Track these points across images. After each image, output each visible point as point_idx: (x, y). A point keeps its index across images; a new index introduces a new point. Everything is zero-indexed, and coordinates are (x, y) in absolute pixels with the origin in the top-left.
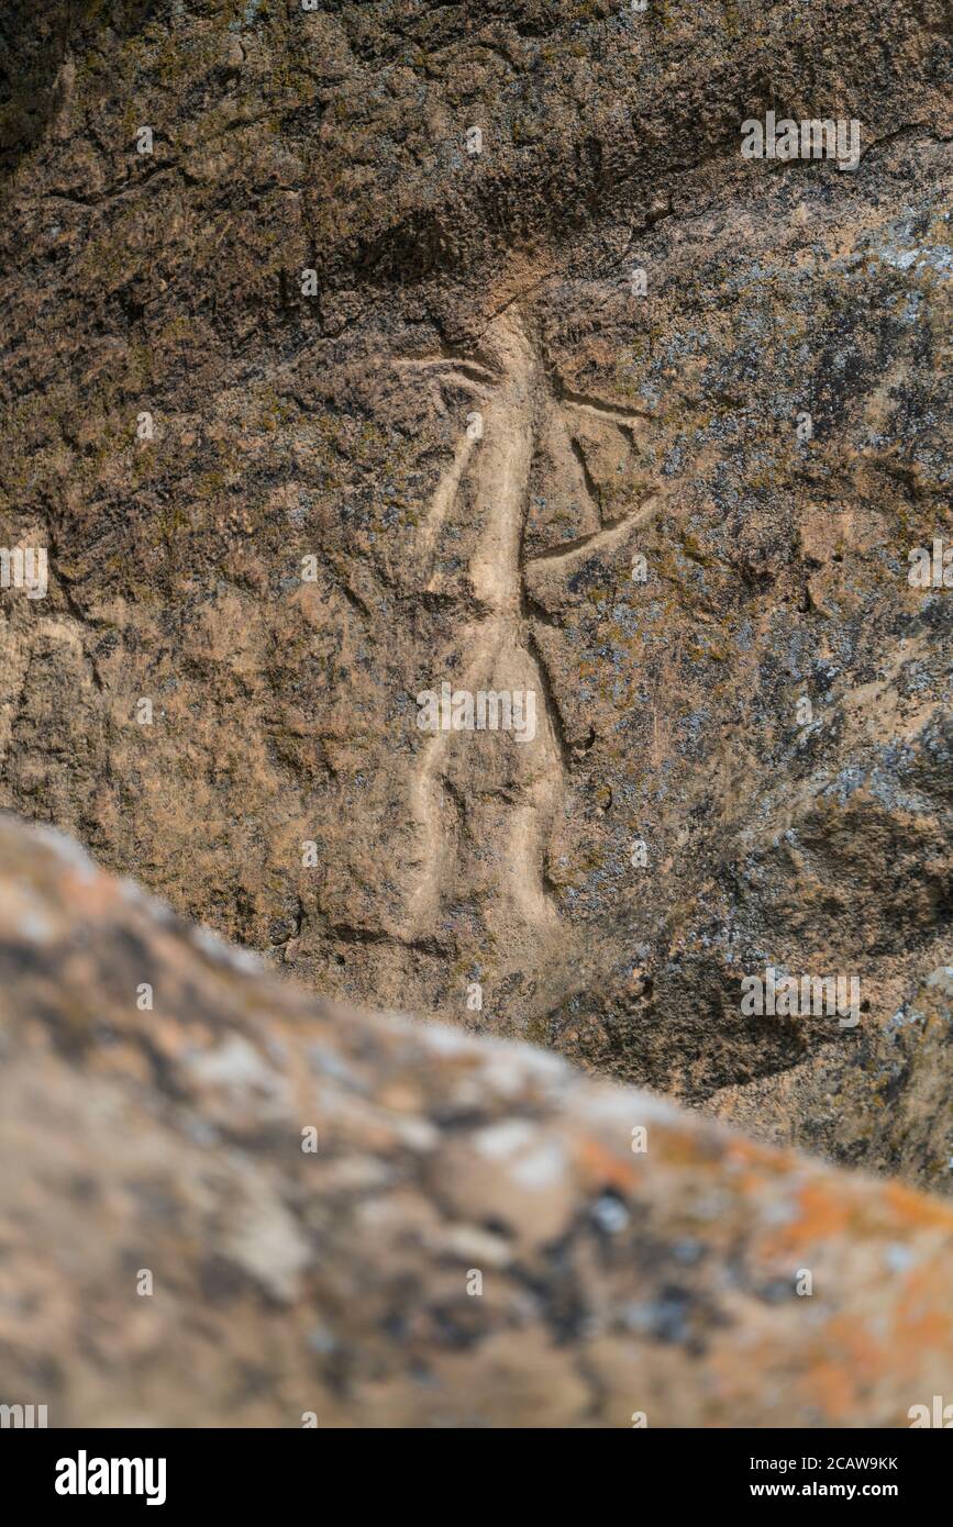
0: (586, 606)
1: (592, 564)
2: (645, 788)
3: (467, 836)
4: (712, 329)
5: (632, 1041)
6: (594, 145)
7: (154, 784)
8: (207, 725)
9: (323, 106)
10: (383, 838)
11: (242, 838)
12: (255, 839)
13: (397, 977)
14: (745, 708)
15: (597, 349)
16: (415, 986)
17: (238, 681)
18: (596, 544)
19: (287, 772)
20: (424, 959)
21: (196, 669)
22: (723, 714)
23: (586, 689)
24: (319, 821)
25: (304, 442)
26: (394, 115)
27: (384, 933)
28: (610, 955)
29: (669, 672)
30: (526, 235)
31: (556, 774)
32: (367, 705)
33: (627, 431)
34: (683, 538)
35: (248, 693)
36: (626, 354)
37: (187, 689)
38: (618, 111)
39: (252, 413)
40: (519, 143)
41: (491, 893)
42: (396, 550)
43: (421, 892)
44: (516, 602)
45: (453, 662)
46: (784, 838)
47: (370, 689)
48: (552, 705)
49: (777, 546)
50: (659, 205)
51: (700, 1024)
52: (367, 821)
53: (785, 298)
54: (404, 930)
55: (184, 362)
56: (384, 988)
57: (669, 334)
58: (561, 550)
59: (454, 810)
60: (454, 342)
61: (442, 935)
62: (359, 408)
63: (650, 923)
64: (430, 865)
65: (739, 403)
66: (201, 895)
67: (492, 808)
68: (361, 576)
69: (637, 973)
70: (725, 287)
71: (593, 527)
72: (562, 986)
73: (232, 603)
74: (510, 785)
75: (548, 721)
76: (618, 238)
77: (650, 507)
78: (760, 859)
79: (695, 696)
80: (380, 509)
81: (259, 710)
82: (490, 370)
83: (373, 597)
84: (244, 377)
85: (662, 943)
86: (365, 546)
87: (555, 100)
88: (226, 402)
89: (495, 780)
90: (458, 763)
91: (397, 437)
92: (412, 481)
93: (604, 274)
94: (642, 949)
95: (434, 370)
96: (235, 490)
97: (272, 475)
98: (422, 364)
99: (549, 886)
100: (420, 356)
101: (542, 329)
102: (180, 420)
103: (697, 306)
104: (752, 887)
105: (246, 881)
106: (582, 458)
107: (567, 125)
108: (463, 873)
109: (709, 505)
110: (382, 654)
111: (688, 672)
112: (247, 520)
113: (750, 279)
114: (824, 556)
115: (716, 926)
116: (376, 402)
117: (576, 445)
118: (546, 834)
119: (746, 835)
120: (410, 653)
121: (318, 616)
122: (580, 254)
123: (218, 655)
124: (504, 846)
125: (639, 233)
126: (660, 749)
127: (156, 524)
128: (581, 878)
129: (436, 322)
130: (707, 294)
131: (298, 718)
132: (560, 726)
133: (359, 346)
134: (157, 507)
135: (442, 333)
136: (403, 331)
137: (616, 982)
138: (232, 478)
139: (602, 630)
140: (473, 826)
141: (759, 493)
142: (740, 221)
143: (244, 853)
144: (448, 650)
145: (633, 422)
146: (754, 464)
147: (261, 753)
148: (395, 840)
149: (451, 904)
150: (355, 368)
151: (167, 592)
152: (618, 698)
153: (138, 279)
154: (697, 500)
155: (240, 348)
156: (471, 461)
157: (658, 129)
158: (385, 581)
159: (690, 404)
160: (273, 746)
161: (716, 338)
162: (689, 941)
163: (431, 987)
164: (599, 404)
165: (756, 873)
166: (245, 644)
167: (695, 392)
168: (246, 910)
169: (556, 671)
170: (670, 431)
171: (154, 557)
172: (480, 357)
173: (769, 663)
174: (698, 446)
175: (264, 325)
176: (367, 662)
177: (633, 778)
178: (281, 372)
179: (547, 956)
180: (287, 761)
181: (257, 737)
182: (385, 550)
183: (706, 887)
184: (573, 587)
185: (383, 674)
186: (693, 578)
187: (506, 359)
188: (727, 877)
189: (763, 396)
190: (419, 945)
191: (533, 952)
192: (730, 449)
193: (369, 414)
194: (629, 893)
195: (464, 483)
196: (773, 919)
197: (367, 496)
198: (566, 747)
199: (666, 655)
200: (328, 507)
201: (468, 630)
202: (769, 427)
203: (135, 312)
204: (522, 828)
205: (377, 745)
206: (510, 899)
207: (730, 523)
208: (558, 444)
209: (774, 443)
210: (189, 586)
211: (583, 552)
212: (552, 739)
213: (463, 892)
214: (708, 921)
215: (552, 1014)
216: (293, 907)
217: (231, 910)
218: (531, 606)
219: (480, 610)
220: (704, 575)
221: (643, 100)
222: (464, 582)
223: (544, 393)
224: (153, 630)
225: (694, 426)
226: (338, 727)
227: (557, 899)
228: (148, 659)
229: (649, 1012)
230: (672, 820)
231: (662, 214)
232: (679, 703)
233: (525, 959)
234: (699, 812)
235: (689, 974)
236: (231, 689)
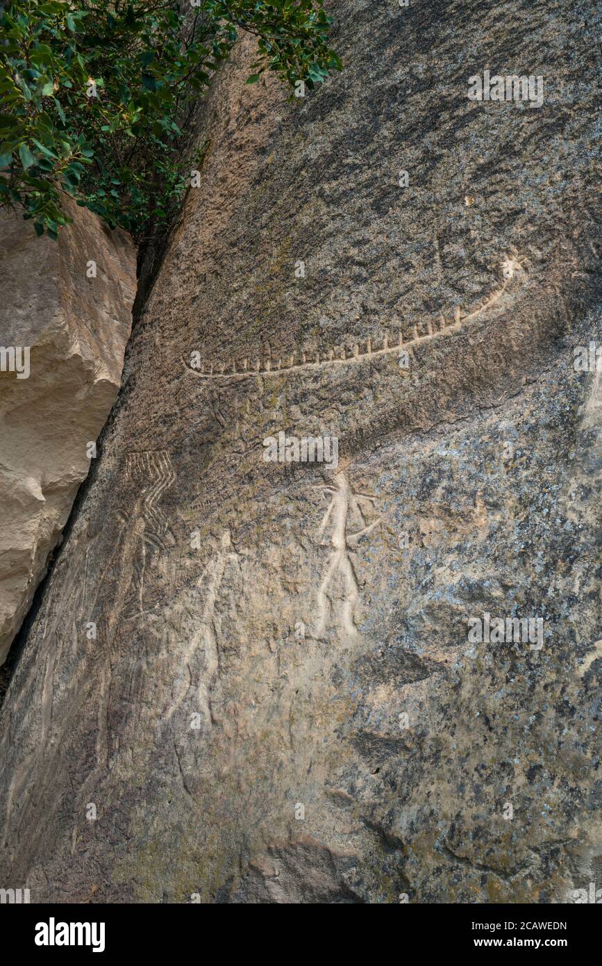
0: (363, 547)
1: (364, 536)
2: (380, 597)
3: (332, 610)
4: (393, 474)
5: (379, 670)
6: (361, 430)
7: (254, 595)
8: (267, 580)
9: (294, 426)
10: (311, 610)
11: (275, 610)
12: (278, 610)
13: (314, 649)
14: (407, 575)
15: (363, 481)
16: (319, 651)
17: (274, 569)
18: (364, 531)
19: (286, 592)
20: (322, 644)
21: (264, 566)
22: (401, 576)
23: (363, 570)
24: (294, 605)
25: (291, 508)
26: (311, 427)
27: (311, 637)
28: (372, 645)
29: (385, 565)
30: (344, 453)
31: (356, 593)
32: (306, 574)
33: (372, 501)
34: (388, 528)
35: (277, 572)
36: (371, 482)
37: (262, 571)
38: (367, 421)
39: (278, 502)
40: (342, 431)
41: (339, 626)
42: (313, 534)
43: (320, 625)
44: (343, 547)
45: (328, 563)
46: (420, 612)
47: (307, 570)
48: (354, 574)
49: (413, 530)
50: (378, 444)
51: (398, 666)
52: (306, 606)
53: (412, 465)
54: (315, 636)
55: (262, 490)
56: (311, 652)
57: (382, 476)
58: (356, 532)
59: (329, 603)
60: (327, 481)
61: (326, 638)
62: (304, 499)
63: (383, 636)
64: (323, 617)
65: (401, 493)
66: (265, 625)
67: (339, 602)
68: (305, 541)
69: (380, 651)
70: (396, 464)
71: (364, 526)
72: (358, 653)
73: (273, 548)
74: (343, 596)
75: (353, 579)
76: (368, 453)
77: (378, 521)
78: (413, 618)
79: (392, 571)
80: (309, 524)
81: (279, 576)
82: (336, 488)
83: (308, 546)
84: (276, 493)
85: (386, 642)
86: (306, 533)
87: (350, 420)
88: (272, 499)
89: (340, 595)
90: (330, 590)
91: (313, 506)
92: (317, 516)
93: (364, 462)
94: (381, 644)
95: (322, 489)
96: (274, 520)
97: (282, 516)
98: (319, 487)
99: (354, 624)
100: (319, 485)
101: (349, 477)
102: (261, 504)
103: (389, 469)
104: (412, 626)
105: (276, 622)
106: (360, 509)
107: (354, 425)
108: (331, 620)
109: (394, 520)
110: (310, 561)
111: (391, 565)
112: (277, 527)
113: (402, 461)
114: (427, 532)
115: (402, 637)
116: (308, 497)
117: (358, 505)
118: (353, 609)
119: (409, 611)
120: (317, 561)
121: (294, 551)
122: (358, 458)
123: (270, 562)
124: (342, 613)
125: (373, 451)
126: (383, 586)
127: (255, 529)
128: (363, 622)
129: (323, 476)
130: (391, 466)
131: (289, 578)
132: (356, 580)
133: (304, 483)
134: (256, 525)
135: (324, 479)
136: (315, 479)
137: (374, 653)
138: (273, 517)
139: (367, 553)
140: (334, 607)
141: (408, 516)
142: (399, 447)
143: (275, 614)
144: (327, 560)
145: (373, 499)
146: (406, 509)
147: (280, 587)
148: (314, 611)
149: (328, 629)
150: (303, 489)
151: (258, 546)
152: (372, 572)
153: (252, 471)
154: (391, 518)
155: (275, 485)
156: (332, 511)
157: (377, 425)
158: (311, 542)
159: (388, 494)
160: (283, 585)
161: (394, 476)
162: (394, 642)
163: (324, 652)
164: (364, 495)
165: (413, 622)
166: (276, 559)
167: (389, 490)
168: (276, 629)
169: (355, 565)
170: (383, 501)
171: (255, 537)
172: (333, 485)
173: (413, 562)
174: (391, 504)
175: (281, 480)
176: (306, 563)
177: (376, 594)
178: (285, 491)
179: (354, 644)
180: (286, 589)
181: (279, 583)
182: (310, 533)
183: (399, 626)
184: (359, 542)
185: (310, 567)
186: (391, 539)
187: (340, 484)
188: (404, 622)
189: (408, 491)
190: (320, 640)
191: (351, 642)
192: (399, 505)
193: (306, 500)
194: (376, 627)
195: (330, 516)
196: (418, 635)
197: (306, 521)
198: (358, 585)
199: (384, 561)
200: (297, 524)
201: (332, 554)
202: (409, 498)
203: (251, 478)
204: (347, 607)
205: (309, 585)
206: (344, 628)
207: (400, 524)
208: (354, 505)
209: (411, 503)
210: (263, 545)
211: (361, 533)
212: (354, 583)
213: (332, 625)
214: (399, 636)
215: (356, 661)
216: (287, 629)
217: (272, 629)
218: (348, 548)
219: (334, 549)
220: (394, 538)
221: (373, 417)
222: (330, 542)
223: (350, 493)
224: (254, 556)
225: (389, 499)
226: (299, 580)
227: (357, 628)
228: (253, 563)
229: (383, 662)
230: (388, 606)
231: (379, 446)
232: (388, 573)
233: (349, 645)
234: (395, 603)
235: (395, 651)
236: (273, 571)
